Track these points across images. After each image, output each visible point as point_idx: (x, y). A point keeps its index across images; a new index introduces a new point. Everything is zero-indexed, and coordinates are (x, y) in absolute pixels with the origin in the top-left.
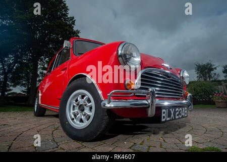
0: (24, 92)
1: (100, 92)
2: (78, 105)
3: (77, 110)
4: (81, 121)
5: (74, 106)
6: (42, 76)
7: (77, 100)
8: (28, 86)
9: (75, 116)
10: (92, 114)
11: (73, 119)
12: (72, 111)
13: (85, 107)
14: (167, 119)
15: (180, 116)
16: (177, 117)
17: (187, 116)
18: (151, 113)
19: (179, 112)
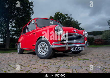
0: (1, 42)
1: (49, 43)
2: (42, 47)
3: (42, 49)
4: (44, 53)
5: (40, 48)
6: (12, 31)
7: (41, 46)
8: (4, 38)
9: (41, 51)
10: (47, 50)
11: (40, 52)
12: (40, 50)
13: (45, 48)
14: (74, 51)
15: (80, 50)
16: (78, 50)
17: (84, 50)
18: (67, 49)
19: (80, 48)
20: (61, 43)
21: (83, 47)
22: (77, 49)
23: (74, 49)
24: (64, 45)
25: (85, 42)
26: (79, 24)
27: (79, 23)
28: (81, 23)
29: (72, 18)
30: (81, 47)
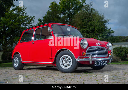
14: (97, 65)
15: (103, 65)
16: (101, 65)
17: (107, 65)
18: (91, 63)
19: (103, 63)
20: (85, 57)
21: (106, 62)
22: (100, 63)
23: (98, 64)
24: (89, 59)
25: (108, 56)
26: (106, 22)
27: (105, 19)
28: (108, 20)
29: (92, 9)
30: (105, 61)
